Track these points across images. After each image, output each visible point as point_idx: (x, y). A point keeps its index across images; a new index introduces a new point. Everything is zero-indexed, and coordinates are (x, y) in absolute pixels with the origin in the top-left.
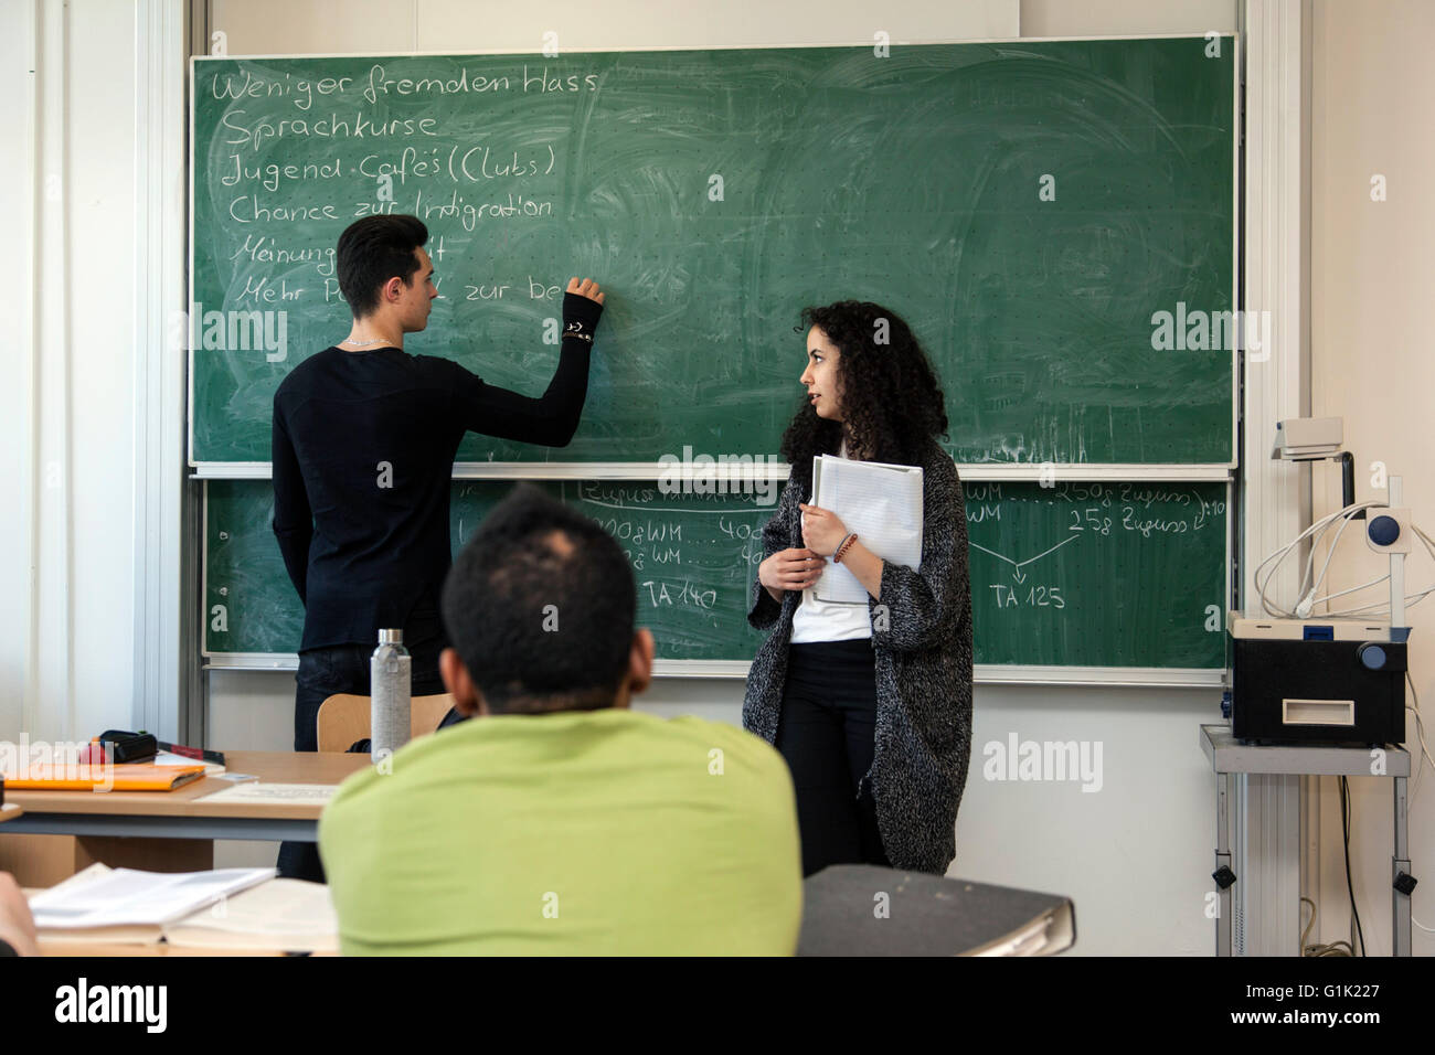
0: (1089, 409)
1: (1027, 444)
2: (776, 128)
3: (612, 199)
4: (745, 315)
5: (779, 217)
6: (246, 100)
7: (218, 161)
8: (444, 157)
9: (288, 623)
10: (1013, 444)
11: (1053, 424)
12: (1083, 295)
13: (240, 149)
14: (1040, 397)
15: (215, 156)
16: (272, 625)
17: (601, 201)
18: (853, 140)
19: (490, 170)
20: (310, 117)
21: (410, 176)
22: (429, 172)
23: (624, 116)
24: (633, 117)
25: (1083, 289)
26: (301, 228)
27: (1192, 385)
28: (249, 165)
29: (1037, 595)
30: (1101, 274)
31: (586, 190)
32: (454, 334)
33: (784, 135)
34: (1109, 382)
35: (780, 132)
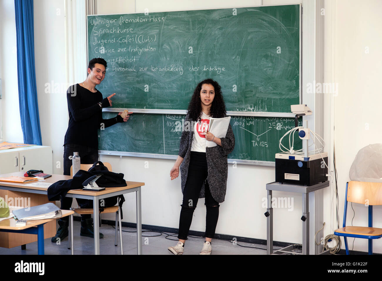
0: (268, 99)
1: (254, 107)
2: (200, 29)
3: (167, 47)
4: (195, 75)
5: (201, 51)
6: (97, 25)
7: (92, 39)
8: (134, 37)
9: (111, 144)
10: (251, 107)
11: (260, 102)
12: (266, 70)
13: (97, 36)
14: (257, 95)
15: (92, 38)
16: (108, 145)
17: (165, 48)
18: (216, 32)
19: (143, 40)
20: (109, 28)
21: (128, 42)
22: (132, 41)
23: (170, 27)
24: (172, 27)
25: (266, 69)
26: (108, 54)
27: (290, 93)
28: (98, 40)
29: (262, 144)
30: (270, 65)
31: (162, 45)
32: (137, 79)
33: (202, 31)
34: (272, 92)
35: (201, 30)
